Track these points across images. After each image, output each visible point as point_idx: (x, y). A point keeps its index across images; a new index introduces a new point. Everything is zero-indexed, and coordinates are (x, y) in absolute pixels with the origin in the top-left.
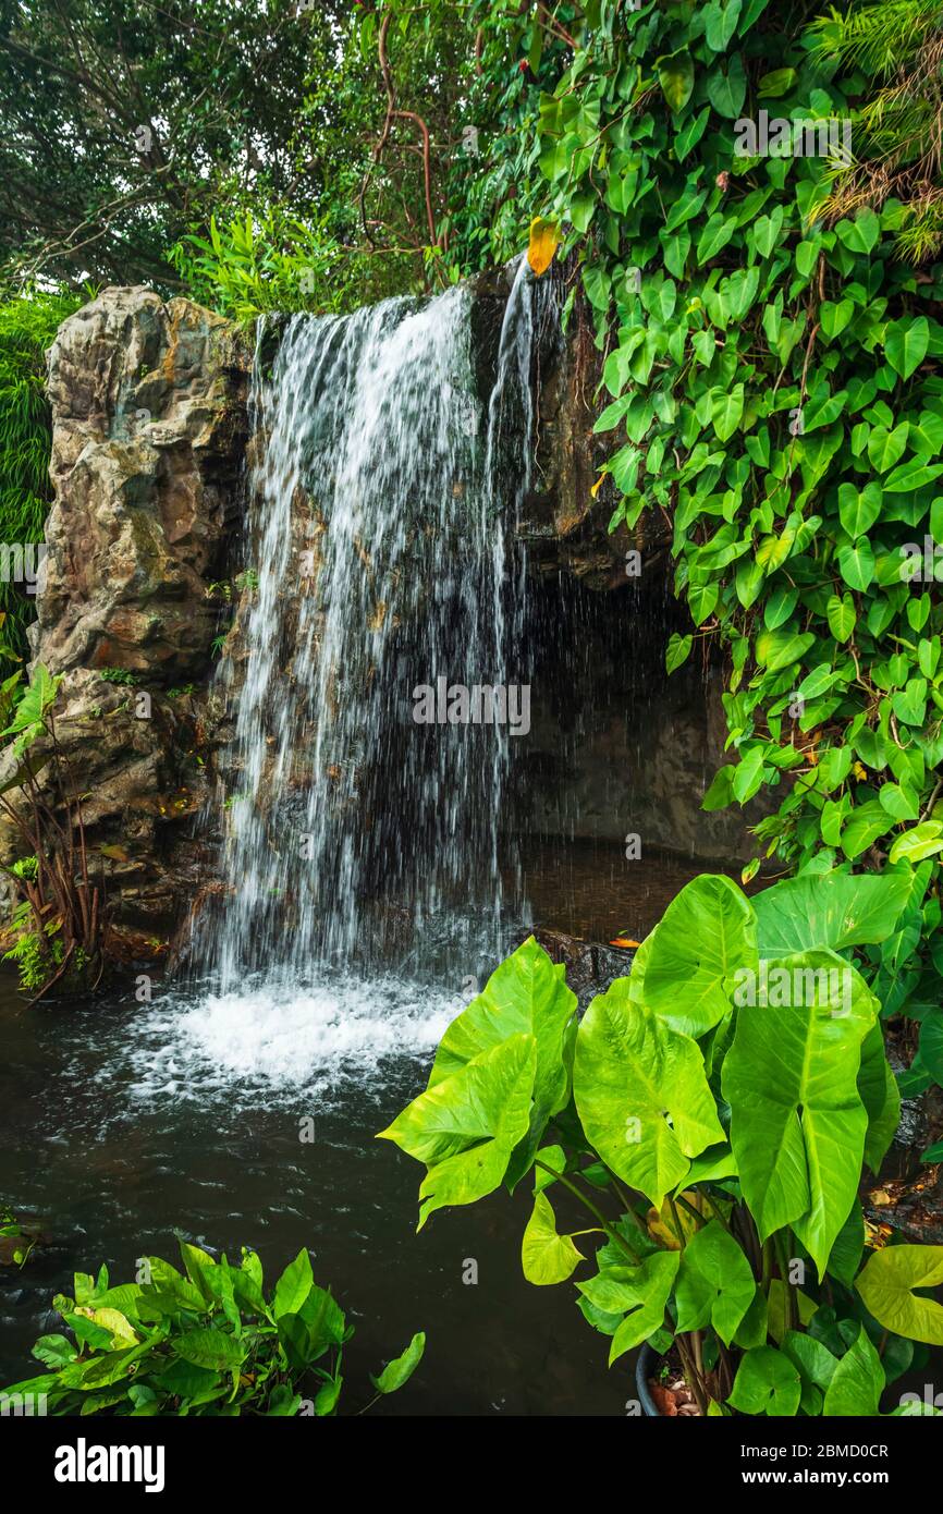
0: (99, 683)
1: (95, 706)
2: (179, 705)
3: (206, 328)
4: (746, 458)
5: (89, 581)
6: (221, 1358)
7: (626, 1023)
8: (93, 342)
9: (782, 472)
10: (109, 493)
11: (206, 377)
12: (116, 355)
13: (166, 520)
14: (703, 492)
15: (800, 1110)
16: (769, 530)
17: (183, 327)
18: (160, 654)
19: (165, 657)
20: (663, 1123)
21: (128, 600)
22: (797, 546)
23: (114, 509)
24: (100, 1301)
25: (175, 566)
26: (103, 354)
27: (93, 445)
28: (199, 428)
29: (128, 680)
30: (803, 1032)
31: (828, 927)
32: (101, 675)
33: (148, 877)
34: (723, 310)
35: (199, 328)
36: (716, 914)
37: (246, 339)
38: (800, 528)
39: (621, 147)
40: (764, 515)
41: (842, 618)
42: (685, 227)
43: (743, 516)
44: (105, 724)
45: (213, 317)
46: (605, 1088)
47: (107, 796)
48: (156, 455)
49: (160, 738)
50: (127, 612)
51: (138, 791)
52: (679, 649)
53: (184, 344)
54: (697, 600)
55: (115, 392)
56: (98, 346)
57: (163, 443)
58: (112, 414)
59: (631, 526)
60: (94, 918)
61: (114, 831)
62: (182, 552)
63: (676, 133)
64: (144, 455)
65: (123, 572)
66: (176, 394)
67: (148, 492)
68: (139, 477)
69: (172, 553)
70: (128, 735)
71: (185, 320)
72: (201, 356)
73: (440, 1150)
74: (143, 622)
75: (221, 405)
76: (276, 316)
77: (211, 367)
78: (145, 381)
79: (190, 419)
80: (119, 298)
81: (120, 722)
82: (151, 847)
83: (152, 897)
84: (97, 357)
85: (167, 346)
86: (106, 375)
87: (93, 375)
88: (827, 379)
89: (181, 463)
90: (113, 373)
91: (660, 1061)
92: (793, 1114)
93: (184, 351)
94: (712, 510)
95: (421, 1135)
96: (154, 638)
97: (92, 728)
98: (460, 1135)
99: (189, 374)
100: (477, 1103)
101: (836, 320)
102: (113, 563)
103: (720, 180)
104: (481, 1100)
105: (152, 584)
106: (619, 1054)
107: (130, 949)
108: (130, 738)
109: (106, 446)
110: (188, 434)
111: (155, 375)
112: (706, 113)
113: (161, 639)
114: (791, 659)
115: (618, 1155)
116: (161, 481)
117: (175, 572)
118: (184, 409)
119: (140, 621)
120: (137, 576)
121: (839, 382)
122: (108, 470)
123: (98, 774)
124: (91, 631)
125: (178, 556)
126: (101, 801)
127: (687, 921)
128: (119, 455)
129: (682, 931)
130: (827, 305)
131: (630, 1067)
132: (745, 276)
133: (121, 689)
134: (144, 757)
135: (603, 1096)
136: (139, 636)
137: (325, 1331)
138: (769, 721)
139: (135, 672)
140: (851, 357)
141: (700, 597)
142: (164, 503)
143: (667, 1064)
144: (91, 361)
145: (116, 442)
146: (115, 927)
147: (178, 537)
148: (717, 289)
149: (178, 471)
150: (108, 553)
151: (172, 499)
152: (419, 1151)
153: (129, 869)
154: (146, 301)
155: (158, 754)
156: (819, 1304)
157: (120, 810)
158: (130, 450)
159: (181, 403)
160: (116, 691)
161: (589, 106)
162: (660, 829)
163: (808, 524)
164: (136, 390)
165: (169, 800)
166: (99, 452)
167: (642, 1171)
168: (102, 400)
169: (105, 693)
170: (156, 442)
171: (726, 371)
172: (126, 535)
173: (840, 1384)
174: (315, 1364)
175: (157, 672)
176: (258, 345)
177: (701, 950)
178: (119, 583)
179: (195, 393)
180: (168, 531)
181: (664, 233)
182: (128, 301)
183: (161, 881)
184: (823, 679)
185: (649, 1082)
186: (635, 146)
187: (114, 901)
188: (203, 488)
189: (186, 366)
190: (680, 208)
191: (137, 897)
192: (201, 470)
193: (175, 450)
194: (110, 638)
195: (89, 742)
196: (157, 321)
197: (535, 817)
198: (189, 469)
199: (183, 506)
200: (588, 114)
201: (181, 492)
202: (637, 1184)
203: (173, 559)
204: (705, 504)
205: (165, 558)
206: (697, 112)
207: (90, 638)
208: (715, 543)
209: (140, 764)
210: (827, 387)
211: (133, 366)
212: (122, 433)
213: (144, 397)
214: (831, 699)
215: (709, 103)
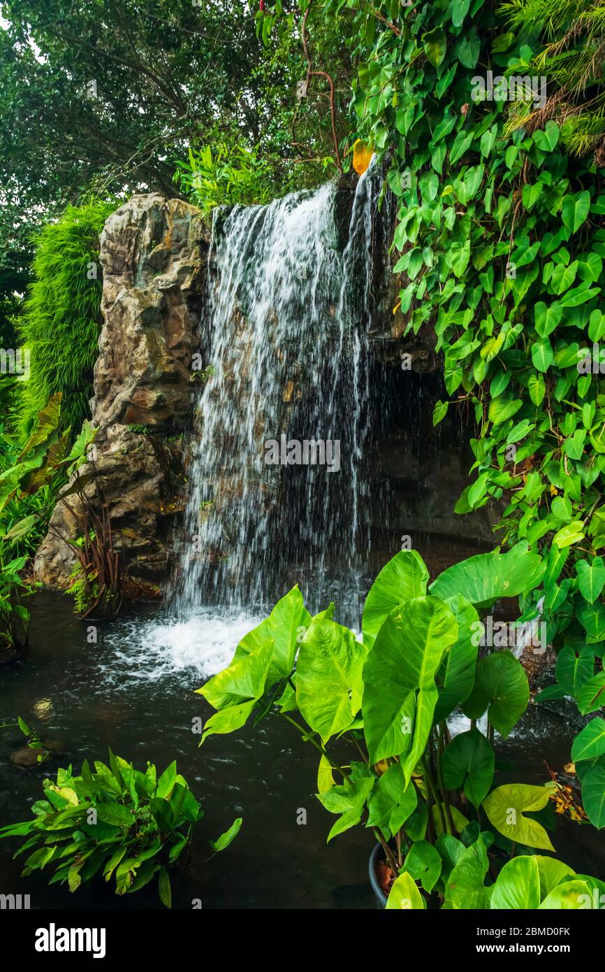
0: (128, 433)
1: (124, 446)
2: (175, 447)
3: (189, 216)
4: (479, 287)
5: (123, 372)
6: (121, 820)
7: (331, 635)
8: (125, 228)
9: (501, 295)
10: (133, 319)
11: (190, 246)
12: (138, 236)
13: (168, 334)
14: (453, 310)
15: (417, 692)
16: (490, 334)
17: (175, 217)
18: (163, 416)
19: (166, 417)
20: (345, 696)
21: (144, 383)
22: (506, 343)
23: (136, 329)
24: (64, 785)
25: (172, 362)
26: (130, 236)
27: (124, 290)
28: (185, 278)
29: (144, 431)
30: (422, 645)
31: (495, 586)
32: (128, 428)
33: (152, 549)
34: (465, 191)
35: (185, 217)
36: (410, 574)
37: (207, 223)
38: (510, 331)
39: (407, 92)
40: (488, 324)
41: (537, 390)
42: (443, 140)
43: (474, 324)
44: (130, 458)
45: (193, 209)
46: (315, 674)
47: (130, 500)
48: (160, 295)
49: (162, 466)
50: (144, 390)
51: (148, 498)
52: (441, 410)
53: (177, 227)
54: (450, 378)
55: (137, 258)
56: (127, 231)
57: (164, 287)
58: (135, 271)
59: (416, 332)
60: (116, 572)
61: (133, 521)
62: (176, 354)
63: (437, 80)
64: (154, 295)
65: (140, 366)
66: (172, 258)
67: (156, 318)
68: (150, 309)
69: (170, 354)
70: (143, 464)
71: (177, 212)
72: (187, 233)
73: (225, 703)
74: (153, 396)
75: (198, 263)
76: (224, 207)
77: (191, 241)
78: (154, 250)
79: (179, 272)
80: (140, 201)
81: (138, 456)
82: (154, 531)
83: (155, 561)
84: (127, 237)
85: (167, 228)
86: (132, 248)
87: (124, 248)
88: (528, 234)
89: (175, 299)
90: (136, 247)
91: (349, 660)
92: (412, 694)
93: (176, 231)
94: (457, 322)
95: (218, 694)
96: (159, 405)
97: (122, 460)
98: (237, 695)
99: (180, 245)
100: (249, 677)
101: (532, 195)
102: (136, 361)
103: (463, 109)
104: (251, 675)
105: (158, 372)
106: (326, 654)
107: (141, 591)
108: (144, 466)
109: (131, 291)
110: (178, 282)
111: (160, 247)
112: (455, 66)
113: (164, 407)
114: (507, 417)
115: (312, 711)
116: (164, 311)
117: (172, 366)
118: (176, 266)
119: (151, 396)
120: (148, 368)
121: (535, 236)
122: (132, 304)
123: (124, 487)
124: (123, 402)
125: (174, 356)
126: (127, 503)
127: (393, 578)
128: (139, 296)
129: (389, 583)
130: (526, 186)
131: (332, 662)
132: (476, 170)
133: (140, 436)
134: (152, 477)
135: (313, 678)
136: (150, 405)
137: (188, 813)
138: (498, 457)
139: (149, 426)
140: (545, 219)
141: (452, 377)
142: (166, 324)
143: (354, 661)
144: (124, 240)
145: (138, 288)
146: (134, 578)
147: (174, 344)
148: (462, 180)
149: (174, 304)
150: (133, 355)
151: (171, 321)
152: (215, 702)
153: (142, 544)
154: (154, 202)
155: (160, 476)
156: (470, 820)
157: (137, 508)
158: (146, 293)
159: (175, 263)
160: (137, 438)
161: (386, 67)
162: (481, 528)
163: (514, 330)
164: (149, 256)
165: (166, 504)
166: (127, 295)
167: (323, 721)
168: (130, 263)
169: (131, 439)
170: (160, 288)
171: (464, 232)
172: (143, 344)
173: (461, 866)
174: (178, 830)
175: (161, 426)
176: (213, 225)
177: (401, 596)
178: (138, 373)
179: (184, 256)
180: (168, 341)
181: (431, 144)
182: (145, 202)
183: (161, 551)
184: (524, 428)
185: (342, 672)
186: (415, 91)
187: (134, 563)
188: (188, 314)
189: (178, 240)
190: (440, 129)
191: (146, 561)
192: (187, 303)
193: (171, 292)
194: (134, 406)
195: (121, 468)
196: (161, 214)
197: (401, 519)
198: (180, 303)
199: (177, 326)
200: (386, 73)
201: (176, 317)
202: (317, 728)
203: (171, 358)
204: (453, 318)
205: (166, 357)
206: (450, 66)
207: (123, 406)
208: (459, 343)
209: (150, 481)
210: (527, 239)
211: (147, 242)
212: (141, 282)
213: (154, 261)
214: (536, 442)
215: (458, 60)
